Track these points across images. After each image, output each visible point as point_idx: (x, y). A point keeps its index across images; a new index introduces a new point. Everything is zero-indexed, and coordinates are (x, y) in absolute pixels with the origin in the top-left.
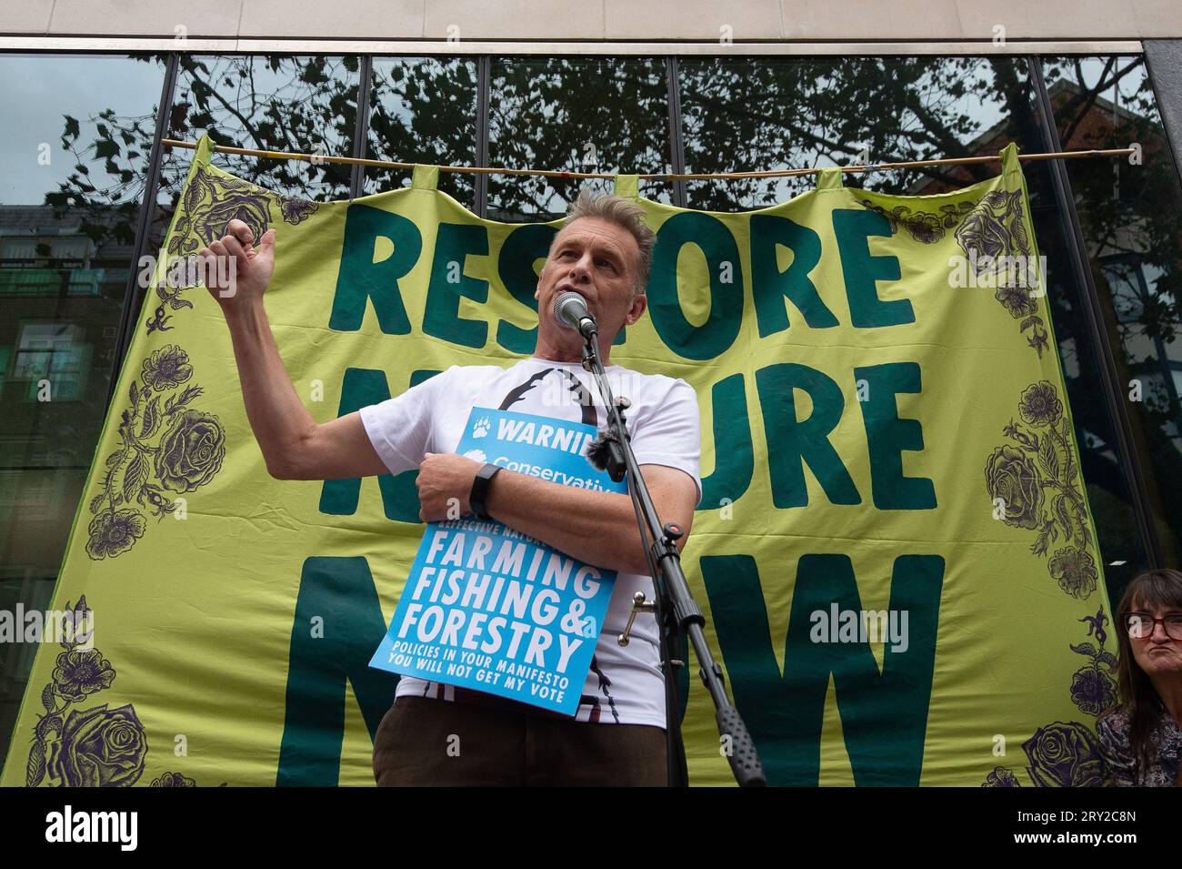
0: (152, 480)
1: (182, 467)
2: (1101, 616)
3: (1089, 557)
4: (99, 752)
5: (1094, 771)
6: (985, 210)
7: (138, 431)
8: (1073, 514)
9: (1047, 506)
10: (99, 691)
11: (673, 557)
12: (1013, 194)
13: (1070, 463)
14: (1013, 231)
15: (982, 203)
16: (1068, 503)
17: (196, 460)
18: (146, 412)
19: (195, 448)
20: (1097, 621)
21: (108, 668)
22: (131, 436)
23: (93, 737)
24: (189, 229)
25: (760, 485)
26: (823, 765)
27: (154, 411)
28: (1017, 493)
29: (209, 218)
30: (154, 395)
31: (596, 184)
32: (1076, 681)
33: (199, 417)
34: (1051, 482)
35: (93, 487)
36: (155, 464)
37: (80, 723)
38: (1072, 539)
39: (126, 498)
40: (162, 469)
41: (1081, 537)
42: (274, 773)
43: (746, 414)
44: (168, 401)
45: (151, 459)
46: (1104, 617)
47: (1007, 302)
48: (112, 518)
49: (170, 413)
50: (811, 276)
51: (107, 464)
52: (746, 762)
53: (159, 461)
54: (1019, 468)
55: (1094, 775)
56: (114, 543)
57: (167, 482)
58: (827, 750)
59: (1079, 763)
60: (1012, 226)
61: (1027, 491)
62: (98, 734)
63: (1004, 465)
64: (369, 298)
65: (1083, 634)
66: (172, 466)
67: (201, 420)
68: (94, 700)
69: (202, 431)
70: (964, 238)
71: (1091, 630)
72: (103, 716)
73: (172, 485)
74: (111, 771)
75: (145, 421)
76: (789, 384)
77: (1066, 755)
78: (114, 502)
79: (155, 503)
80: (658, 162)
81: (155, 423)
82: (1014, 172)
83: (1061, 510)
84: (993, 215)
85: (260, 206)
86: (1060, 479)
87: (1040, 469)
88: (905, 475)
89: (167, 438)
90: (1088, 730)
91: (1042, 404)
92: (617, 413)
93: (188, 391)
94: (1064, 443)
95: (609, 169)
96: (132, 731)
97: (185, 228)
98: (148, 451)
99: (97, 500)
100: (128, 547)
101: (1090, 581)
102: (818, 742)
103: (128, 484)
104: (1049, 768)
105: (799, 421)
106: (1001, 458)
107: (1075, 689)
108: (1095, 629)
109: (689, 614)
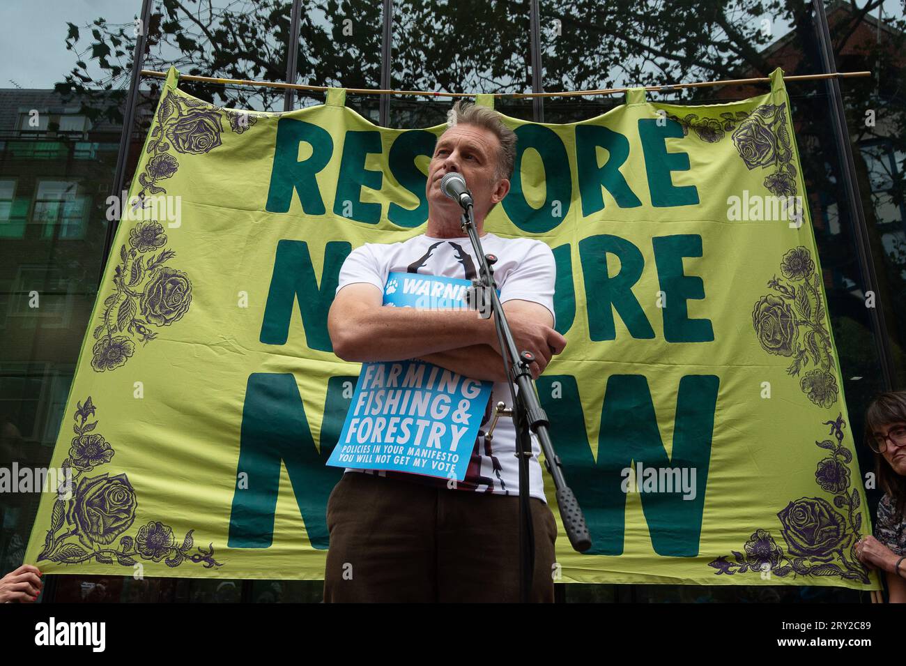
0: (138, 317)
1: (161, 308)
2: (840, 421)
3: (832, 377)
4: (102, 507)
5: (831, 534)
6: (757, 120)
7: (127, 280)
8: (820, 345)
9: (801, 339)
10: (102, 464)
11: (527, 377)
12: (779, 107)
13: (819, 308)
14: (779, 135)
15: (754, 114)
16: (817, 337)
17: (170, 303)
18: (133, 267)
19: (170, 295)
20: (837, 424)
21: (109, 448)
22: (122, 284)
23: (98, 496)
24: (162, 135)
25: (580, 324)
26: (627, 526)
27: (139, 267)
28: (777, 330)
29: (176, 128)
30: (139, 255)
31: (474, 82)
32: (819, 468)
33: (172, 273)
34: (804, 322)
35: (95, 320)
36: (141, 305)
37: (89, 486)
38: (819, 364)
39: (120, 328)
40: (146, 309)
41: (826, 363)
42: (227, 523)
43: (571, 273)
44: (149, 260)
45: (138, 301)
46: (842, 422)
47: (772, 188)
48: (110, 342)
49: (151, 269)
50: (621, 169)
51: (105, 304)
52: (577, 528)
53: (143, 303)
54: (779, 312)
55: (832, 537)
56: (112, 361)
57: (149, 318)
58: (629, 516)
59: (820, 527)
60: (779, 131)
61: (785, 329)
62: (102, 494)
63: (767, 310)
64: (295, 188)
65: (826, 434)
66: (153, 306)
67: (174, 275)
68: (98, 470)
69: (175, 283)
70: (739, 141)
71: (833, 430)
72: (105, 482)
73: (153, 321)
74: (112, 520)
75: (132, 274)
76: (603, 250)
77: (811, 522)
78: (110, 331)
79: (141, 333)
80: (522, 64)
81: (140, 276)
82: (780, 89)
83: (812, 343)
84: (764, 123)
85: (214, 120)
86: (812, 319)
87: (796, 312)
88: (690, 317)
89: (149, 287)
90: (828, 504)
91: (799, 264)
92: (487, 267)
93: (164, 254)
94: (815, 292)
95: (484, 70)
96: (126, 492)
97: (159, 134)
98: (135, 296)
99: (99, 329)
100: (122, 364)
101: (832, 395)
102: (623, 510)
103: (121, 318)
104: (797, 531)
105: (610, 277)
106: (766, 304)
107: (818, 474)
108: (835, 430)
109: (537, 419)
